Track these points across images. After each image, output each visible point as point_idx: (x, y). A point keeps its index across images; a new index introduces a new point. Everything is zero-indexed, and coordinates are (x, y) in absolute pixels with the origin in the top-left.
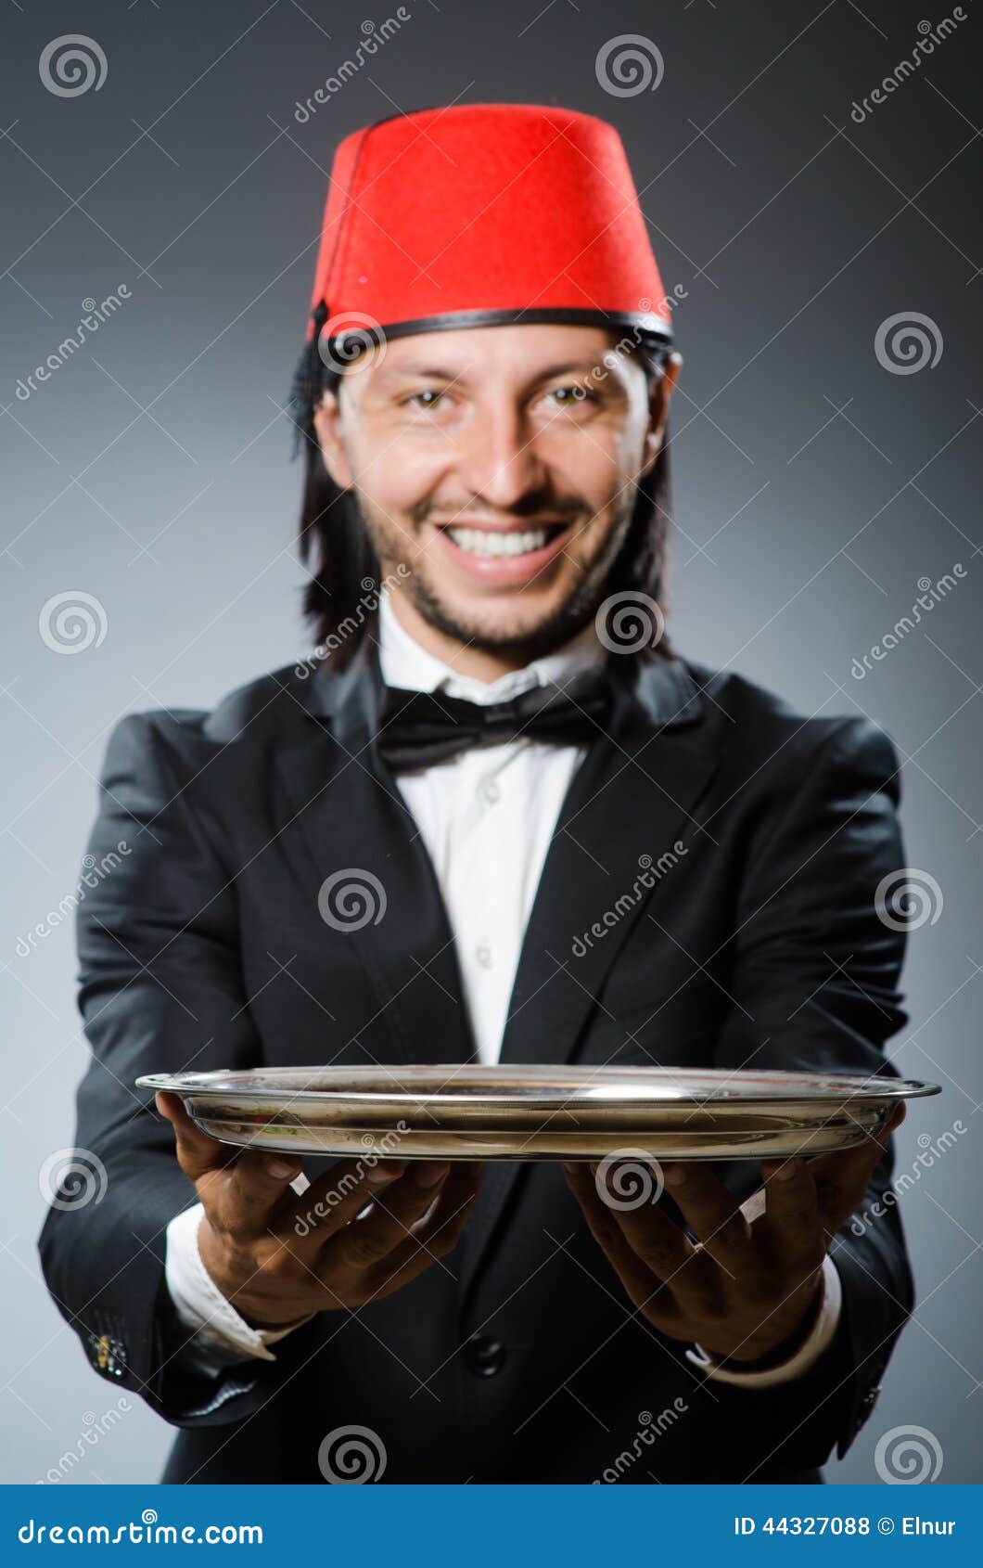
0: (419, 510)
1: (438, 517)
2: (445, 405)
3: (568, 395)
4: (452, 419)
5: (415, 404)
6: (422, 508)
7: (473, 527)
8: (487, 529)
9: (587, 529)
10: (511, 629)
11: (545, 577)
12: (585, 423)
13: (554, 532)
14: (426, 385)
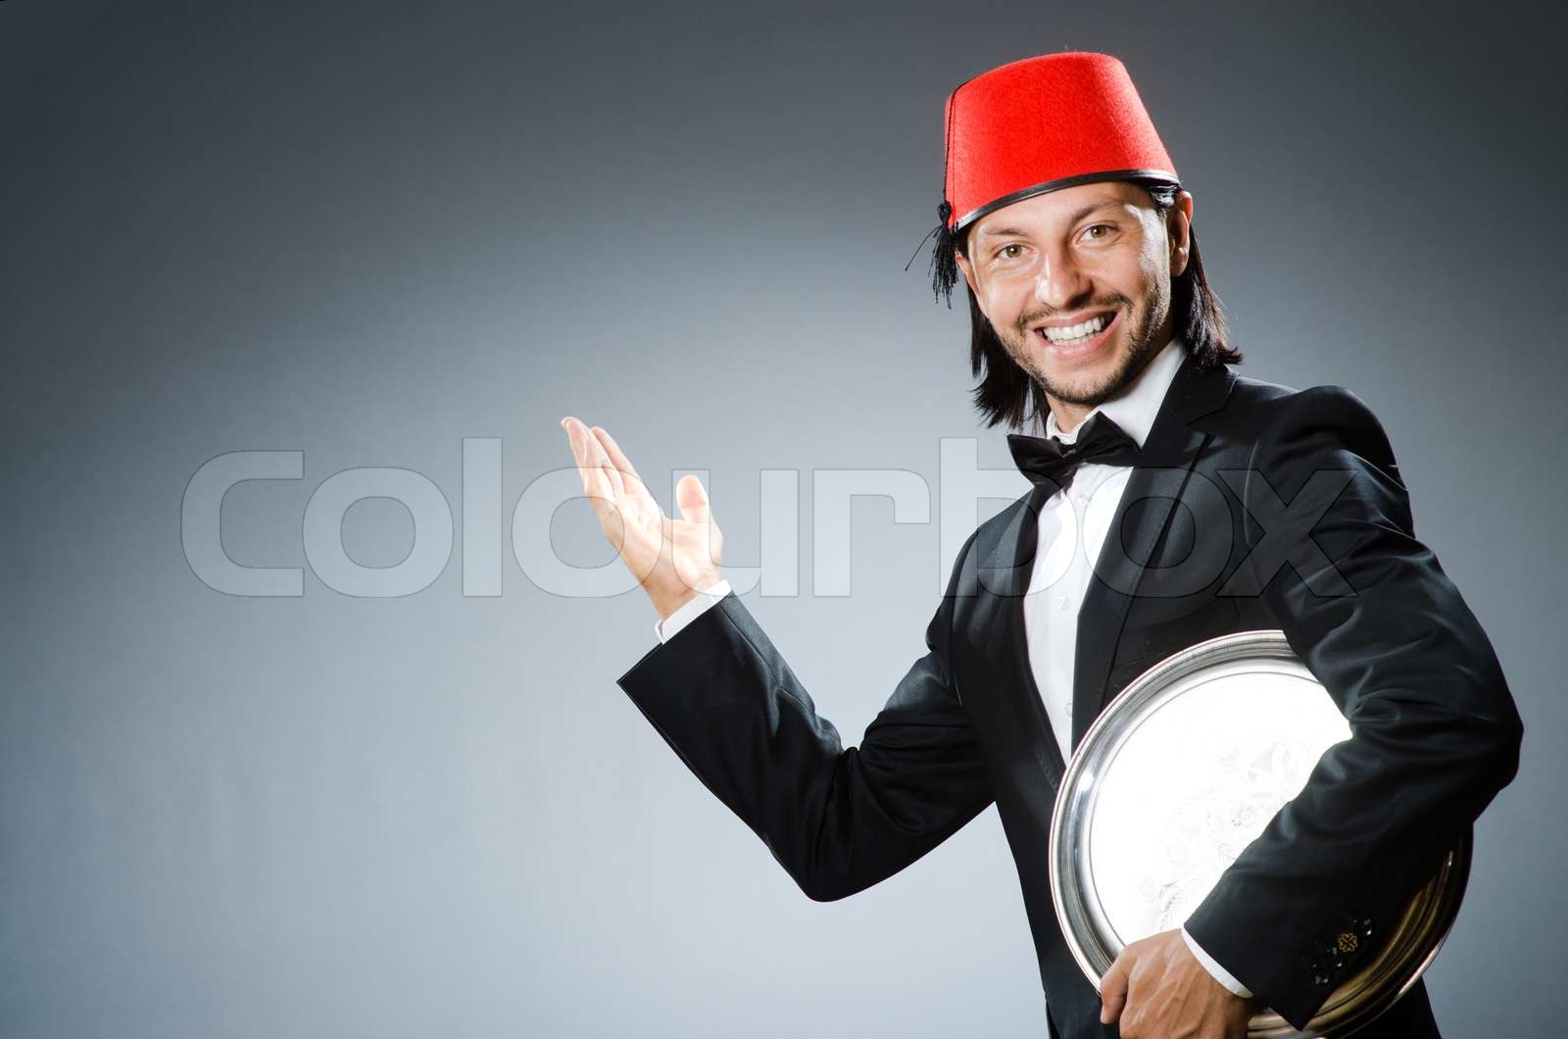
0: (1021, 323)
1: (1032, 324)
2: (1024, 251)
3: (1099, 230)
4: (1028, 260)
5: (1004, 254)
6: (1021, 320)
7: (1054, 325)
8: (1063, 324)
9: (1130, 312)
10: (1090, 390)
11: (1107, 348)
12: (1113, 244)
13: (1107, 319)
14: (1009, 240)
